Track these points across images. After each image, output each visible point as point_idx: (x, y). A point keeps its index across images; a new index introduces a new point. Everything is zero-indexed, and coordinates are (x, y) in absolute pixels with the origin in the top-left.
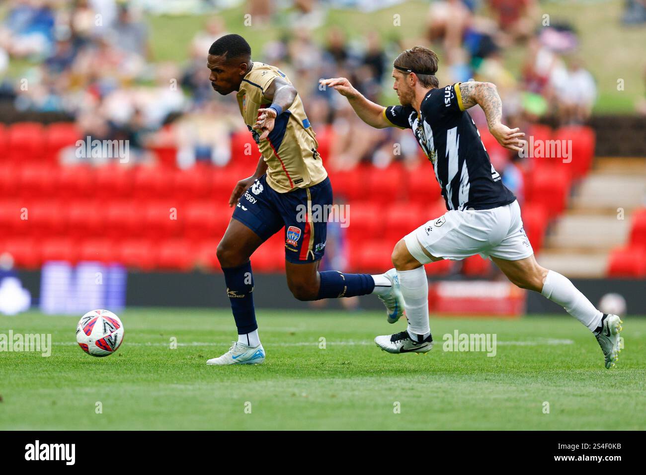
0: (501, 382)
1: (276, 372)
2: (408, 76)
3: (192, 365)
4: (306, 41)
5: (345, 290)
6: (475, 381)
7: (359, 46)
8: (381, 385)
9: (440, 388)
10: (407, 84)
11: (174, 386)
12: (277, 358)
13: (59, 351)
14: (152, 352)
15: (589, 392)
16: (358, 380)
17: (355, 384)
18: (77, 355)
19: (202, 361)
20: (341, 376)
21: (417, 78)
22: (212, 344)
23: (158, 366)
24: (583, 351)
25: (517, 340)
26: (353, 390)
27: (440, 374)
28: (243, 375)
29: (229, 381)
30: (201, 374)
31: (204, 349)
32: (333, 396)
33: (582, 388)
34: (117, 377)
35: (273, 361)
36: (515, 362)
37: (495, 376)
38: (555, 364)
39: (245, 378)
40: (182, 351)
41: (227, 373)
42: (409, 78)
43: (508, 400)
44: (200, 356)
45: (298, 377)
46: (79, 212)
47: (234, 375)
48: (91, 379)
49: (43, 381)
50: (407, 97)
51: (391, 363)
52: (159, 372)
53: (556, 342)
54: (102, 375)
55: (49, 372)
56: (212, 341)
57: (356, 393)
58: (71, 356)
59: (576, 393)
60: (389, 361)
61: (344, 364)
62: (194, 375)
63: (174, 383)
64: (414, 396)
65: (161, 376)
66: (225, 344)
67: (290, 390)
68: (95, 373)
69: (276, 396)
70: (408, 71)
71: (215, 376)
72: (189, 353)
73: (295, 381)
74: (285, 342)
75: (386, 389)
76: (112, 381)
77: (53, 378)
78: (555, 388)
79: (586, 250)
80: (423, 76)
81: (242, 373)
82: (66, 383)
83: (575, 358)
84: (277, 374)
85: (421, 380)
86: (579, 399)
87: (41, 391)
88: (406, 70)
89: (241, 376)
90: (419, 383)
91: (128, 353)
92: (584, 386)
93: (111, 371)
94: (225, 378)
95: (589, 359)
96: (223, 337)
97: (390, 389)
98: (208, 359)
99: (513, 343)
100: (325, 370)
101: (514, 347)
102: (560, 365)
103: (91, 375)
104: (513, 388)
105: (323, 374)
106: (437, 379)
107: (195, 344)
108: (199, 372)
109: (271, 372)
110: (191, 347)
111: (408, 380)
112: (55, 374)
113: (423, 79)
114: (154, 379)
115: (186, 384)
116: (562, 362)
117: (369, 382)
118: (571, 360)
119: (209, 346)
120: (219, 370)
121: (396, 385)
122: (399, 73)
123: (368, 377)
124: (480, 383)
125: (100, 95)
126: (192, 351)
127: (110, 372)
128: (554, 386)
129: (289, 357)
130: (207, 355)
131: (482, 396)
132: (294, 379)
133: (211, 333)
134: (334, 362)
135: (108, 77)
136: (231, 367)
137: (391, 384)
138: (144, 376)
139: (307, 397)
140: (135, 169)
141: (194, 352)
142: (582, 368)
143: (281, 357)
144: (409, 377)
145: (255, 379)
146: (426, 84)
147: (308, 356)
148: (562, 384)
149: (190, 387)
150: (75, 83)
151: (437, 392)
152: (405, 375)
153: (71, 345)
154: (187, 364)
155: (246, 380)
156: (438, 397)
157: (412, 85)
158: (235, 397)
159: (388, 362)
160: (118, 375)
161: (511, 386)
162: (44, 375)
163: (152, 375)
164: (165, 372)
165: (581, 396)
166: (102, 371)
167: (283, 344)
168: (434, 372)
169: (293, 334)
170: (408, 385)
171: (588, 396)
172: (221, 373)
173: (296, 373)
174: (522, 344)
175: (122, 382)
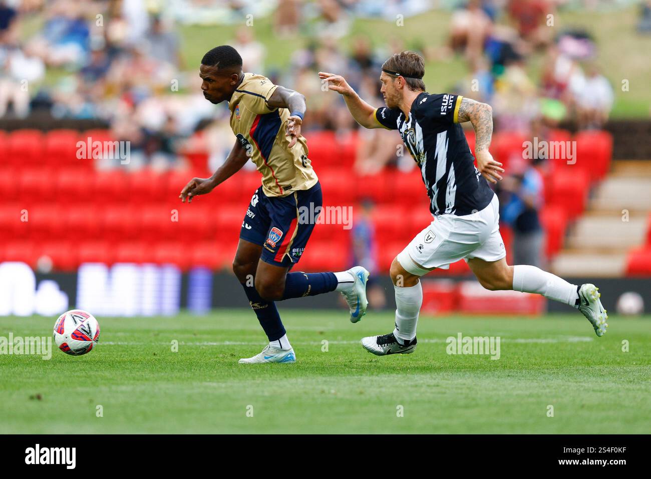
0: (523, 378)
1: (305, 369)
2: (397, 79)
3: (224, 364)
4: (333, 50)
5: (309, 289)
6: (498, 378)
7: (383, 54)
8: (407, 382)
9: (464, 384)
10: (394, 86)
11: (207, 384)
12: (306, 356)
13: (96, 350)
14: (185, 351)
15: (609, 388)
16: (385, 377)
17: (382, 381)
18: (114, 355)
19: (234, 360)
20: (368, 373)
21: (405, 81)
22: (243, 343)
23: (191, 364)
24: (603, 348)
25: (538, 337)
26: (381, 387)
27: (464, 371)
28: (274, 373)
29: (260, 379)
30: (233, 372)
31: (235, 348)
32: (361, 393)
33: (602, 384)
34: (152, 375)
35: (302, 359)
36: (536, 359)
37: (517, 373)
38: (575, 361)
39: (275, 376)
40: (214, 350)
41: (258, 371)
42: (397, 81)
43: (530, 396)
44: (232, 355)
45: (327, 375)
46: (114, 216)
47: (265, 373)
48: (127, 377)
49: (80, 379)
50: (394, 99)
51: (416, 360)
52: (192, 370)
53: (576, 339)
54: (137, 373)
55: (87, 372)
56: (243, 340)
57: (383, 390)
58: (107, 356)
59: (595, 388)
60: (415, 358)
61: (371, 362)
62: (226, 374)
63: (206, 381)
64: (439, 393)
65: (194, 375)
66: (256, 343)
67: (320, 387)
68: (131, 372)
69: (305, 393)
70: (397, 74)
71: (247, 374)
72: (221, 352)
73: (324, 379)
74: (315, 341)
75: (412, 386)
76: (146, 379)
77: (90, 377)
78: (575, 383)
79: (605, 251)
80: (411, 80)
81: (272, 371)
82: (103, 381)
83: (594, 355)
84: (307, 372)
85: (446, 377)
86: (599, 394)
87: (79, 389)
88: (394, 73)
89: (272, 374)
90: (444, 380)
91: (163, 352)
92: (603, 382)
93: (146, 369)
94: (257, 376)
95: (608, 356)
96: (254, 337)
97: (416, 386)
98: (240, 358)
99: (535, 340)
100: (353, 368)
101: (536, 345)
102: (580, 361)
103: (127, 374)
104: (535, 384)
105: (351, 371)
106: (462, 375)
107: (227, 343)
108: (231, 371)
109: (300, 370)
110: (224, 346)
111: (434, 377)
112: (92, 373)
113: (411, 82)
114: (188, 378)
115: (219, 382)
116: (582, 359)
117: (396, 379)
118: (591, 357)
119: (241, 345)
120: (251, 368)
121: (422, 382)
122: (387, 76)
123: (395, 374)
124: (502, 379)
125: (134, 104)
126: (225, 349)
127: (145, 371)
128: (574, 382)
129: (318, 356)
130: (239, 353)
131: (505, 392)
132: (323, 376)
133: (243, 332)
134: (362, 360)
135: (141, 86)
136: (262, 365)
137: (417, 380)
138: (178, 374)
139: (335, 394)
140: (168, 174)
141: (227, 351)
142: (601, 364)
143: (311, 355)
144: (434, 375)
145: (285, 377)
146: (413, 87)
147: (337, 354)
148: (583, 380)
149: (223, 385)
150: (109, 91)
151: (461, 389)
152: (430, 372)
153: (107, 345)
154: (219, 362)
155: (276, 378)
156: (461, 394)
157: (399, 88)
158: (266, 394)
159: (414, 360)
160: (153, 374)
161: (532, 382)
162: (81, 374)
163: (185, 373)
164: (198, 370)
165: (600, 391)
166: (137, 370)
167: (312, 343)
168: (459, 369)
169: (321, 333)
170: (433, 382)
171: (608, 392)
172: (252, 371)
173: (324, 371)
174: (544, 341)
175: (156, 380)
